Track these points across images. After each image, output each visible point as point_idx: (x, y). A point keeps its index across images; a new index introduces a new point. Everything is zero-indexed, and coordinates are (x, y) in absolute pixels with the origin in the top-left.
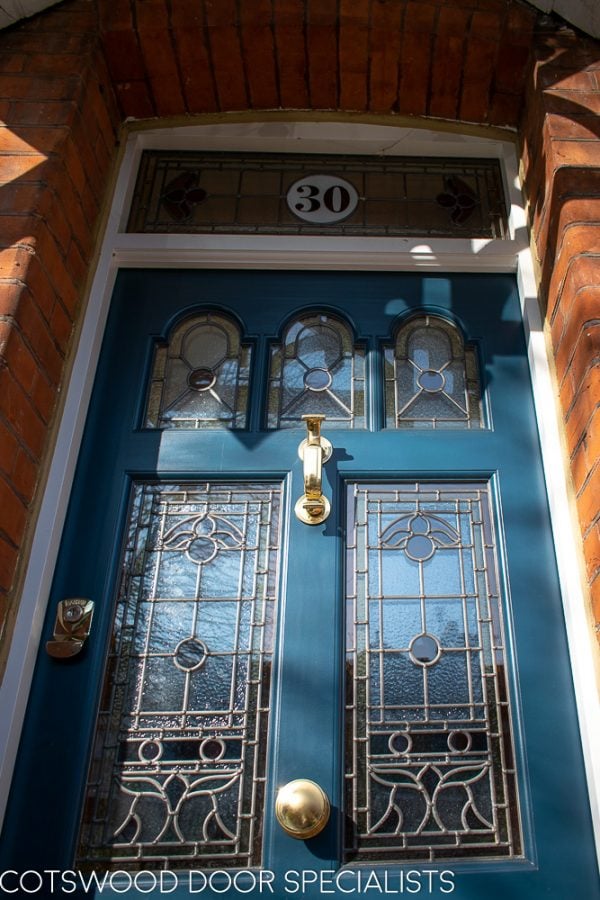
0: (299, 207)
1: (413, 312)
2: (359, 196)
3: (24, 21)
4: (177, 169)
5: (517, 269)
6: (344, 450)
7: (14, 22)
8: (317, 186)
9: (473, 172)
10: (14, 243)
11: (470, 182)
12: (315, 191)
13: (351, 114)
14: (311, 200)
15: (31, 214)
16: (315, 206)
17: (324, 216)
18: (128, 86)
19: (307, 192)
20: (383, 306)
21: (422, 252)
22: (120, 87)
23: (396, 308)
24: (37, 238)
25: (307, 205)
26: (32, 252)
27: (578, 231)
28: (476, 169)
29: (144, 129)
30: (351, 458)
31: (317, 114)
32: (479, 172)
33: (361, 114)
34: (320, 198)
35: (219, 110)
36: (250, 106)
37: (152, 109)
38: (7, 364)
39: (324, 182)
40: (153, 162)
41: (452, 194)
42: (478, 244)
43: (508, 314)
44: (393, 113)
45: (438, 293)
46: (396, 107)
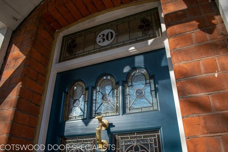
0: (100, 42)
1: (133, 69)
2: (116, 33)
3: (26, 18)
4: (70, 39)
5: (165, 46)
6: (112, 123)
7: (23, 20)
8: (104, 34)
9: (150, 14)
10: (17, 85)
11: (149, 18)
12: (104, 35)
13: (110, 9)
14: (103, 39)
15: (21, 75)
16: (104, 40)
17: (106, 43)
18: (53, 24)
19: (102, 36)
20: (123, 69)
21: (132, 49)
22: (51, 25)
23: (126, 69)
24: (22, 81)
25: (102, 40)
26: (21, 86)
27: (172, 40)
28: (151, 13)
29: (61, 32)
30: (114, 126)
31: (101, 12)
32: (152, 14)
33: (113, 8)
34: (105, 37)
35: (76, 21)
36: (83, 17)
37: (61, 27)
38: (14, 122)
39: (106, 32)
40: (65, 38)
41: (143, 24)
42: (150, 41)
43: (163, 64)
44: (122, 5)
45: (139, 61)
46: (122, 3)
